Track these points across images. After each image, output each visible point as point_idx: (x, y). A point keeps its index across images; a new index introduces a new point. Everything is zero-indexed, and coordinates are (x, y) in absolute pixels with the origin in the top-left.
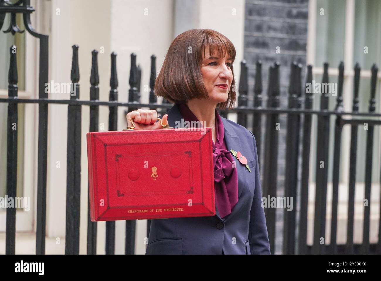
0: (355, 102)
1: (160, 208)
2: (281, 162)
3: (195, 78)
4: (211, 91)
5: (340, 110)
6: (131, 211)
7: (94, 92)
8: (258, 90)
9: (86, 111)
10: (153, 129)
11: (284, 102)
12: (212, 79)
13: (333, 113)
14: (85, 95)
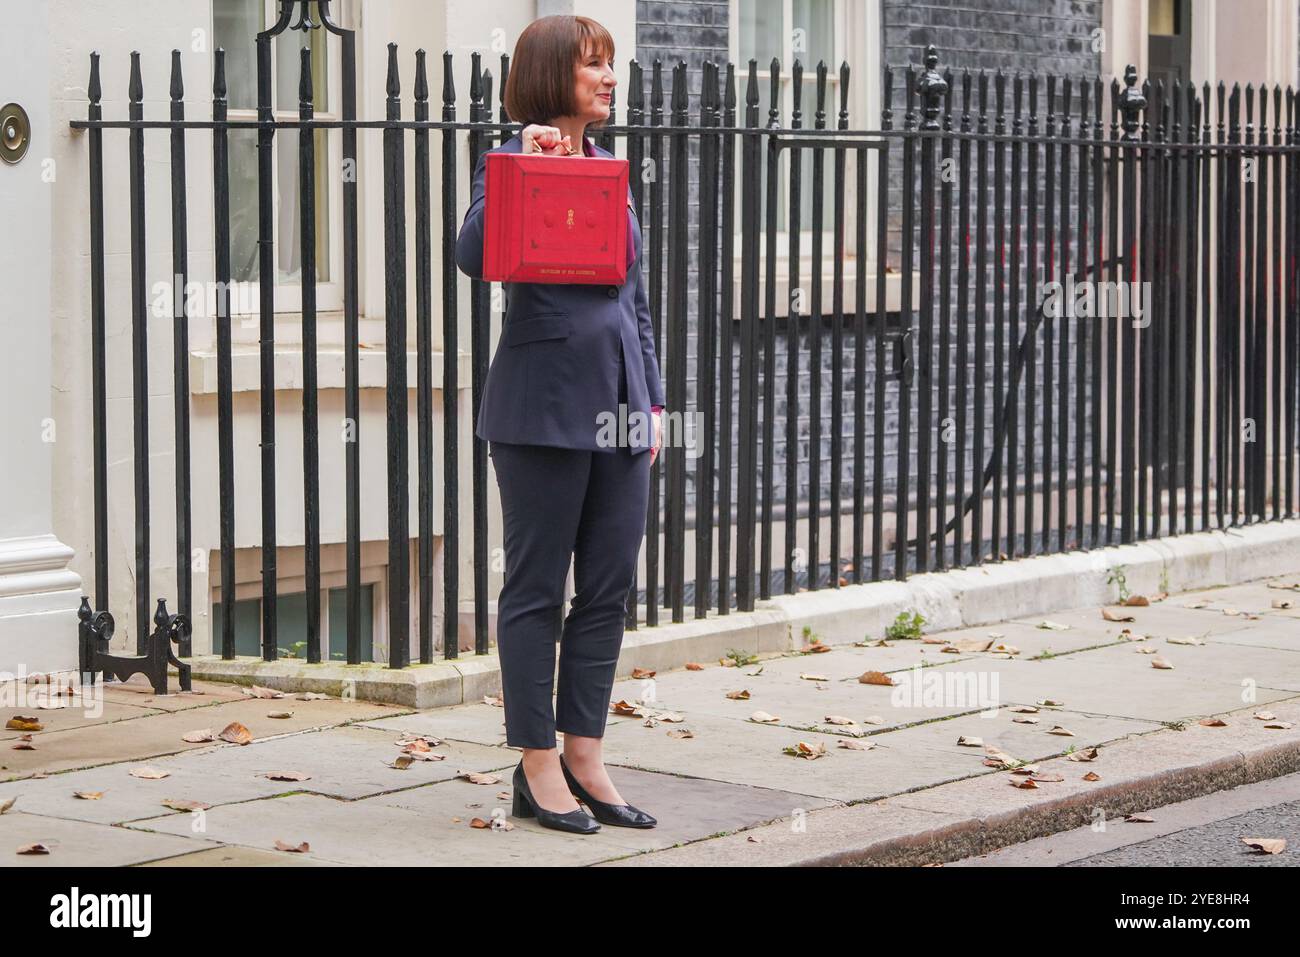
0: (796, 115)
1: (572, 269)
2: (693, 203)
3: (564, 83)
4: (590, 103)
5: (775, 126)
6: (543, 271)
7: (421, 110)
8: (657, 102)
9: (409, 136)
10: (556, 154)
11: (695, 117)
12: (593, 86)
13: (766, 132)
14: (407, 114)
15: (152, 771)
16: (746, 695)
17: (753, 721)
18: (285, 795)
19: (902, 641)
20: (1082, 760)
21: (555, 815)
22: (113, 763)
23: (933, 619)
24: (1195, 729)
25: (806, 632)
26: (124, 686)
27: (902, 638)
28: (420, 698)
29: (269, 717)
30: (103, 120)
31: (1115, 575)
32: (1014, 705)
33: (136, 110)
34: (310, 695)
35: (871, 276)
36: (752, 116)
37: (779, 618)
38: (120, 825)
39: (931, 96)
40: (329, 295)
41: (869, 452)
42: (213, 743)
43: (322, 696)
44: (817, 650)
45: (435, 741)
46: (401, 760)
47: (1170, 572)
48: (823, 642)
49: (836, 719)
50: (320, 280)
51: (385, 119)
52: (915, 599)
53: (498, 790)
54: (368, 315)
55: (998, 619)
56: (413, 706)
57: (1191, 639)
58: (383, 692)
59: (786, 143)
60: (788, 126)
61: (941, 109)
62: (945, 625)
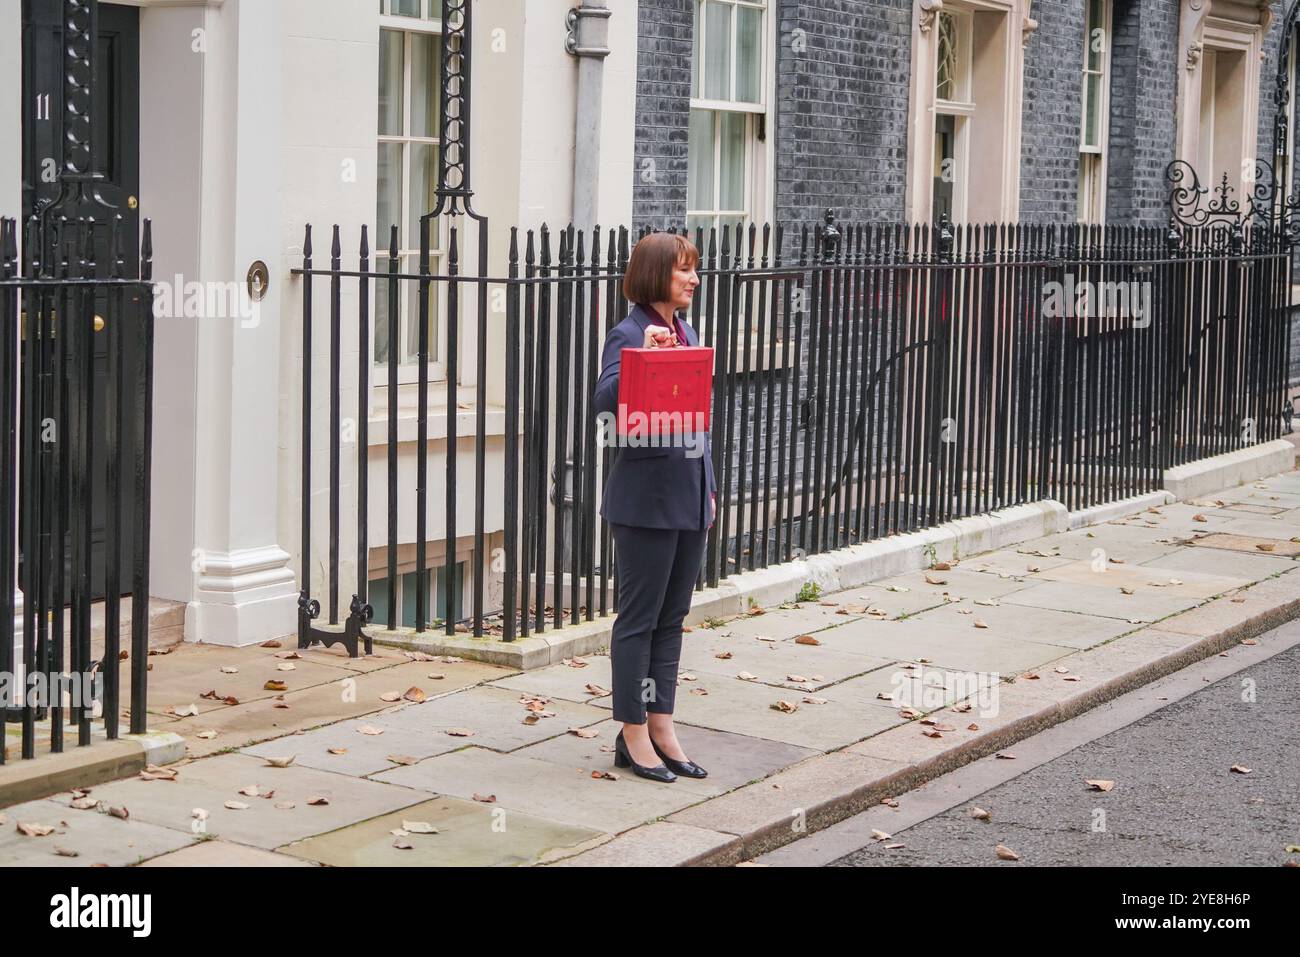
0: (751, 258)
4: (680, 295)
7: (530, 271)
9: (523, 288)
12: (683, 284)
13: (733, 272)
15: (371, 729)
16: (728, 656)
17: (740, 679)
18: (462, 749)
19: (807, 603)
20: (961, 711)
21: (647, 769)
22: (342, 720)
23: (824, 585)
24: (1021, 681)
25: (750, 600)
26: (328, 650)
27: (806, 600)
28: (525, 663)
29: (430, 678)
30: (313, 269)
31: (929, 549)
32: (901, 662)
33: (336, 263)
34: (450, 659)
35: (767, 346)
36: (725, 262)
37: (735, 593)
38: (365, 777)
39: (829, 243)
40: (437, 370)
41: (762, 460)
42: (401, 702)
43: (458, 659)
44: (758, 613)
45: (544, 700)
46: (529, 718)
47: (960, 544)
48: (761, 607)
49: (794, 677)
50: (431, 361)
51: (508, 277)
52: (812, 573)
53: (599, 743)
54: (463, 384)
55: (861, 582)
56: (520, 668)
57: (990, 602)
58: (500, 658)
59: (745, 278)
60: (745, 267)
61: (835, 251)
62: (830, 590)
